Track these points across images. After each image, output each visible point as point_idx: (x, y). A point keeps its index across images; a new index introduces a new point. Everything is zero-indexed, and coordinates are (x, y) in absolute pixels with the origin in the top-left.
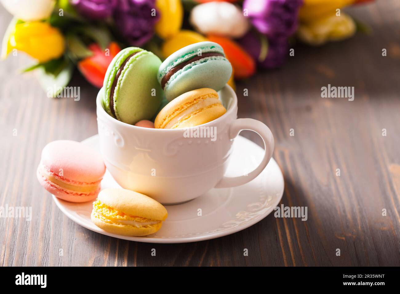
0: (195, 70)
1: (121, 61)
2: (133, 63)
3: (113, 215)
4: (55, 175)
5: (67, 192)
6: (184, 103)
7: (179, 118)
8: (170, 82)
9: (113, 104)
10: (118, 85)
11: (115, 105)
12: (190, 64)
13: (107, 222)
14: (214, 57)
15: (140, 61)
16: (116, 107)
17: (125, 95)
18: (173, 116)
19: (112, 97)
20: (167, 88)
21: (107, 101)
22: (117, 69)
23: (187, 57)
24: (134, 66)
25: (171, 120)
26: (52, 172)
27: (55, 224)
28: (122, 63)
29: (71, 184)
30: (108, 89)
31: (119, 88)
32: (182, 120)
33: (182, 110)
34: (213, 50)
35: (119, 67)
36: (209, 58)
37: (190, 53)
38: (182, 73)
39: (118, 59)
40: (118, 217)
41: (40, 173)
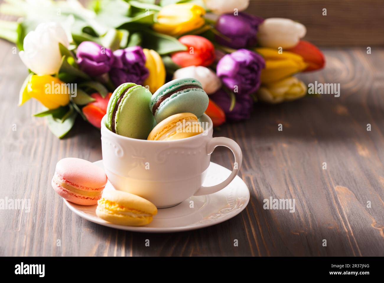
0: (180, 98)
1: (121, 91)
2: (131, 93)
3: (114, 208)
4: (67, 181)
5: (76, 195)
6: (171, 123)
7: (168, 134)
8: (160, 108)
9: (115, 125)
10: (118, 110)
11: (116, 126)
12: (176, 93)
13: (110, 213)
14: (194, 89)
15: (136, 92)
16: (117, 127)
17: (124, 117)
18: (162, 133)
19: (113, 119)
20: (157, 113)
21: (110, 123)
22: (118, 97)
23: (173, 88)
24: (131, 95)
25: (160, 136)
26: (65, 179)
27: (66, 222)
28: (121, 93)
29: (80, 189)
30: (110, 113)
31: (119, 112)
32: (169, 136)
33: (170, 128)
34: (194, 83)
35: (119, 96)
36: (191, 89)
37: (176, 85)
38: (170, 100)
39: (119, 90)
40: (118, 209)
41: (54, 181)
